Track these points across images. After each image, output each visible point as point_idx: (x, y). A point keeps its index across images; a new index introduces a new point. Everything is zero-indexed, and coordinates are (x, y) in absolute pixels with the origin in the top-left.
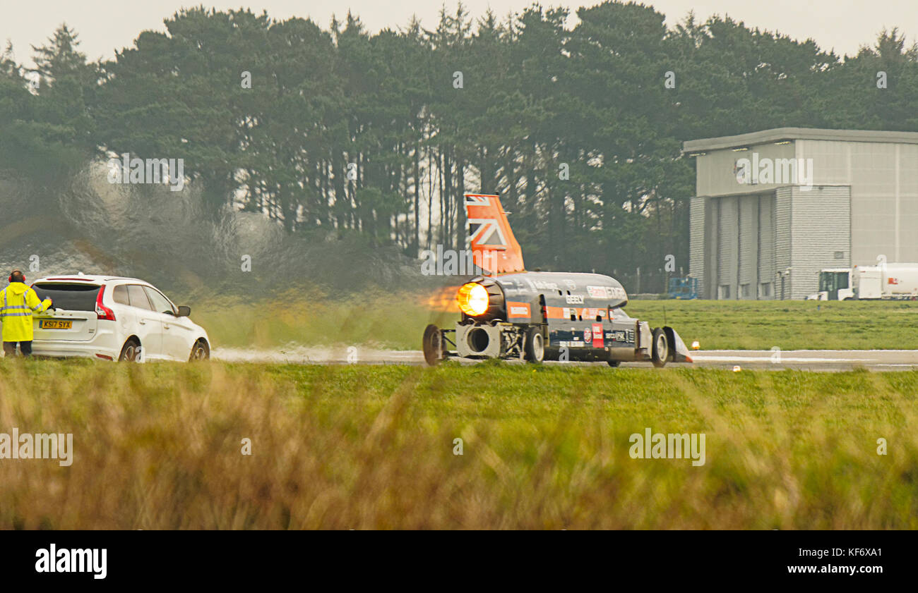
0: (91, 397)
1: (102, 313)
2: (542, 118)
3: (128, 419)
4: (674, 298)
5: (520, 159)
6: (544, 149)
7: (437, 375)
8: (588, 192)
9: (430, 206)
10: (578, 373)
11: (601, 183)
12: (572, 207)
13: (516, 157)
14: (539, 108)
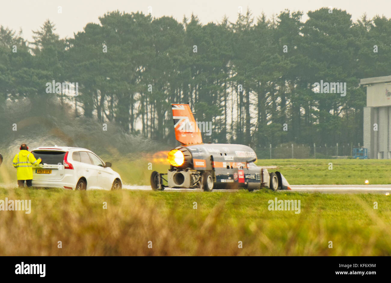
0: (62, 208)
1: (67, 165)
2: (289, 67)
3: (81, 220)
4: (355, 158)
5: (278, 88)
6: (290, 83)
7: (237, 197)
8: (312, 105)
9: (232, 112)
10: (308, 196)
11: (318, 100)
12: (304, 112)
13: (275, 87)
14: (287, 62)
